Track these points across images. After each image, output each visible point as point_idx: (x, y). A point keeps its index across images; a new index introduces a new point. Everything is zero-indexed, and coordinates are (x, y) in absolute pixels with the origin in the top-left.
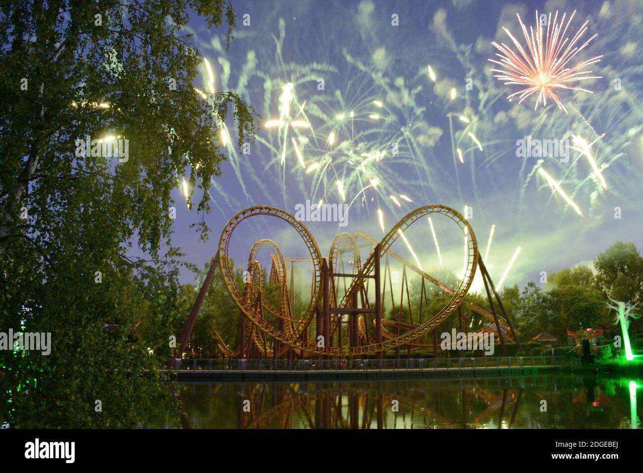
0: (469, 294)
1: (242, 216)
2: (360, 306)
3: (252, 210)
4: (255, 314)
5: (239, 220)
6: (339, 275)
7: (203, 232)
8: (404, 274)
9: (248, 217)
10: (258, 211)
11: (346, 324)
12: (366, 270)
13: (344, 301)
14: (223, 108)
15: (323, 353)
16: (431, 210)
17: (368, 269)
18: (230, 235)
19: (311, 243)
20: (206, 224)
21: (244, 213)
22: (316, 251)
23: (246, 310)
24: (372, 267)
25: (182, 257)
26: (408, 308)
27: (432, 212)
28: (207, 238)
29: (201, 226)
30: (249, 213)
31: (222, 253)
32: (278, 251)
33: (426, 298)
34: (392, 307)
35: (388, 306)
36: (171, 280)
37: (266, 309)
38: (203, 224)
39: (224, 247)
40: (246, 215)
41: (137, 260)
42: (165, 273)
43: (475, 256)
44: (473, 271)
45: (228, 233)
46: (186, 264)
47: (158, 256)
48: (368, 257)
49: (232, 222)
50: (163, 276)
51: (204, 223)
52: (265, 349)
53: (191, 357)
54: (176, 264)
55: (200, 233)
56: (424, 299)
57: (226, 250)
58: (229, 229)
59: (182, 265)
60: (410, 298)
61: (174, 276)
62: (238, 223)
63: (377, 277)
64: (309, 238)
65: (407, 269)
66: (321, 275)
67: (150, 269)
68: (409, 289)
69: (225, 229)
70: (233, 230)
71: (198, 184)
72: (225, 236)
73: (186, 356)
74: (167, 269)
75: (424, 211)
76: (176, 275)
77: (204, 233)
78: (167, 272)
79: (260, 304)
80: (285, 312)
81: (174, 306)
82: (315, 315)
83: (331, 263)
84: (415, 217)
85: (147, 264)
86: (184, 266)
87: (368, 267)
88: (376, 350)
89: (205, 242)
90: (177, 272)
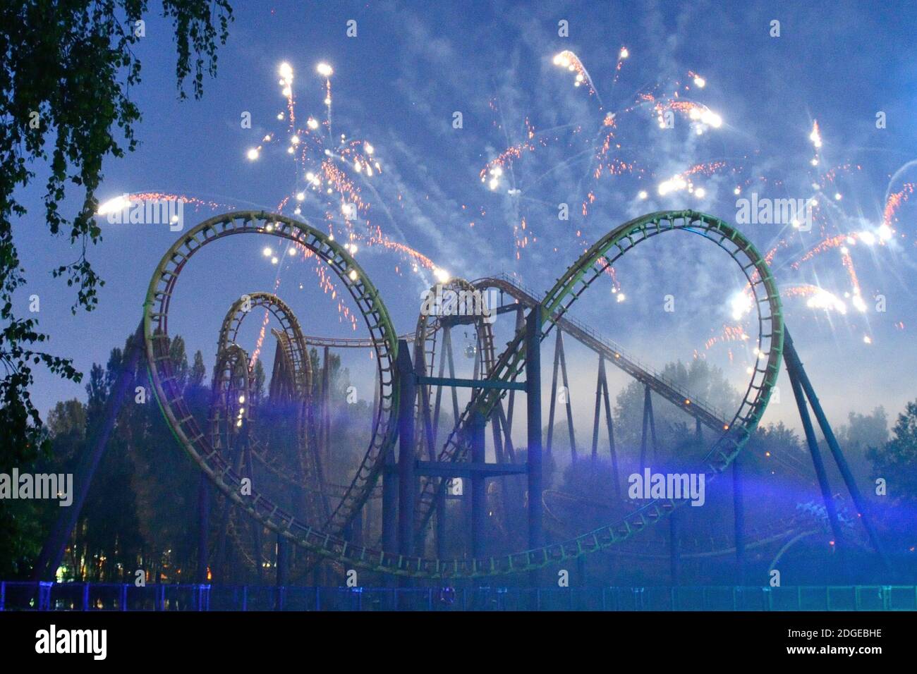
0: (762, 430)
1: (200, 237)
2: (490, 457)
3: (226, 220)
4: (234, 474)
5: (193, 245)
6: (440, 382)
7: (84, 285)
8: (602, 381)
9: (214, 238)
10: (239, 223)
12: (506, 369)
13: (450, 447)
15: (399, 572)
16: (666, 223)
17: (512, 367)
18: (171, 283)
19: (370, 302)
20: (92, 268)
21: (206, 229)
22: (382, 323)
23: (212, 467)
24: (522, 362)
25: (37, 342)
26: (610, 464)
28: (95, 301)
29: (79, 272)
30: (219, 228)
31: (152, 327)
32: (290, 321)
33: (654, 437)
35: (561, 456)
36: (11, 396)
37: (261, 464)
38: (86, 267)
39: (158, 311)
40: (210, 233)
43: (775, 337)
44: (770, 373)
45: (167, 277)
46: (47, 358)
48: (511, 337)
49: (176, 250)
51: (87, 265)
53: (79, 578)
54: (23, 357)
55: (77, 287)
56: (649, 442)
57: (162, 318)
58: (171, 267)
59: (37, 360)
60: (616, 438)
61: (20, 387)
62: (192, 252)
63: (532, 387)
64: (366, 290)
65: (608, 365)
66: (394, 382)
68: (613, 416)
69: (159, 268)
70: (178, 270)
71: (73, 175)
72: (161, 286)
73: (66, 576)
75: (649, 225)
76: (25, 384)
77: (87, 289)
79: (247, 450)
80: (306, 471)
82: (381, 478)
83: (419, 351)
84: (625, 239)
87: (510, 362)
88: (530, 567)
89: (88, 309)
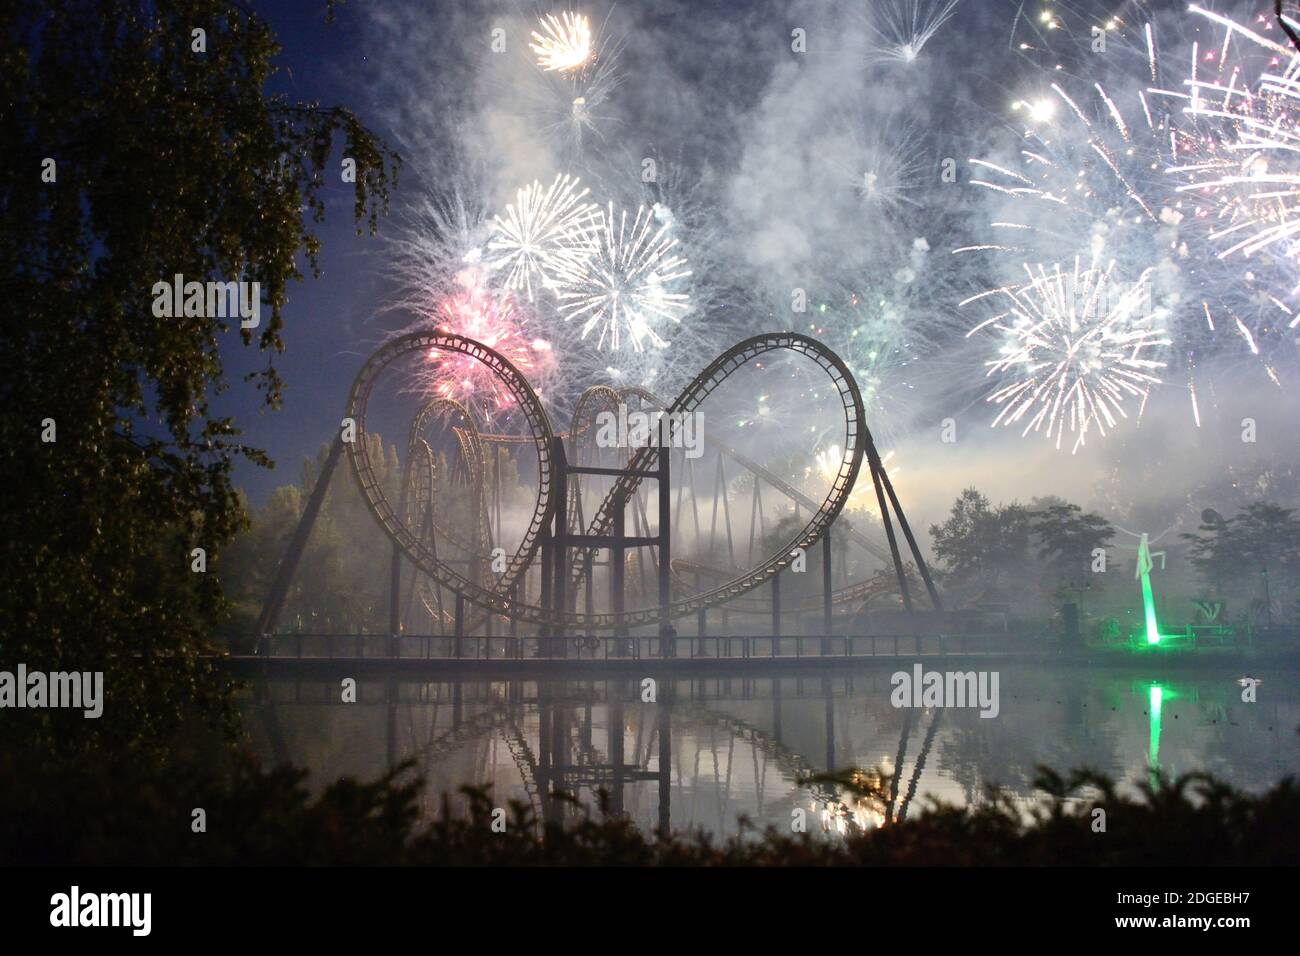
2: (629, 533)
3: (414, 339)
6: (589, 471)
8: (720, 471)
9: (403, 353)
11: (603, 567)
12: (642, 460)
13: (597, 523)
14: (321, 142)
16: (774, 343)
17: (646, 461)
19: (532, 406)
21: (396, 345)
22: (542, 422)
24: (655, 456)
25: (236, 435)
26: (726, 537)
27: (775, 347)
28: (279, 401)
29: (266, 378)
33: (762, 517)
34: (694, 534)
36: (214, 481)
39: (356, 413)
41: (147, 442)
42: (202, 467)
43: (859, 435)
44: (855, 465)
46: (245, 449)
47: (188, 435)
50: (198, 473)
52: (441, 614)
54: (224, 449)
55: (264, 391)
56: (757, 520)
57: (361, 419)
58: (368, 376)
59: (236, 451)
61: (221, 473)
62: (385, 364)
63: (663, 476)
64: (529, 395)
65: (725, 459)
66: (551, 471)
67: (171, 459)
68: (728, 499)
70: (374, 379)
74: (206, 460)
75: (759, 344)
76: (226, 471)
77: (274, 391)
78: (206, 465)
81: (220, 530)
82: (540, 549)
83: (572, 446)
84: (741, 356)
85: (169, 450)
86: (241, 454)
87: (645, 455)
89: (274, 408)
90: (227, 466)
